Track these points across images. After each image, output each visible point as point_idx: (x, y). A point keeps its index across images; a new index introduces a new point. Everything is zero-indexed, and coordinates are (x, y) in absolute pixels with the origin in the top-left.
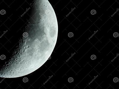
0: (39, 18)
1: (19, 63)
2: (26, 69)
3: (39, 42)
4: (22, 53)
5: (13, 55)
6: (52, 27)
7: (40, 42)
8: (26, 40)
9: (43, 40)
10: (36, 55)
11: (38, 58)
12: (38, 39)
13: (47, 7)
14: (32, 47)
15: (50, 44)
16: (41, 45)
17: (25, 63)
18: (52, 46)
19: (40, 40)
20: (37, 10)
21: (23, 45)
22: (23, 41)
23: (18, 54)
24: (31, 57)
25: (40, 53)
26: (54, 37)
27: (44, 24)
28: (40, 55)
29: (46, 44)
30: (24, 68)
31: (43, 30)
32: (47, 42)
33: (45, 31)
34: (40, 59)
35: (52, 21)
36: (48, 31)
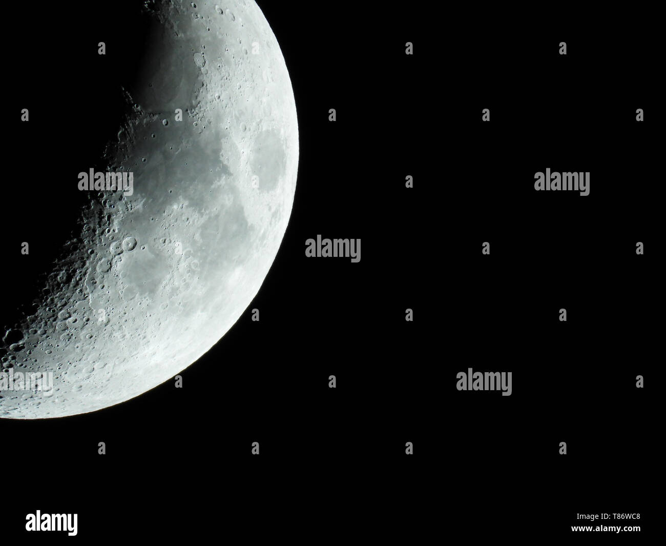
0: (195, 82)
1: (83, 334)
2: (122, 368)
3: (196, 215)
4: (97, 280)
5: (47, 292)
6: (268, 131)
7: (197, 220)
8: (120, 206)
9: (214, 210)
10: (175, 291)
11: (188, 310)
12: (186, 203)
13: (240, 20)
14: (152, 249)
15: (252, 228)
16: (202, 235)
17: (117, 334)
18: (264, 237)
19: (198, 204)
20: (181, 35)
21: (102, 233)
22: (101, 212)
23: (77, 284)
24: (146, 301)
25: (196, 279)
26: (278, 191)
27: (219, 118)
28: (200, 292)
29: (234, 227)
30: (110, 365)
31: (217, 152)
32: (238, 216)
33: (226, 157)
34: (199, 312)
35: (265, 100)
36: (243, 158)
